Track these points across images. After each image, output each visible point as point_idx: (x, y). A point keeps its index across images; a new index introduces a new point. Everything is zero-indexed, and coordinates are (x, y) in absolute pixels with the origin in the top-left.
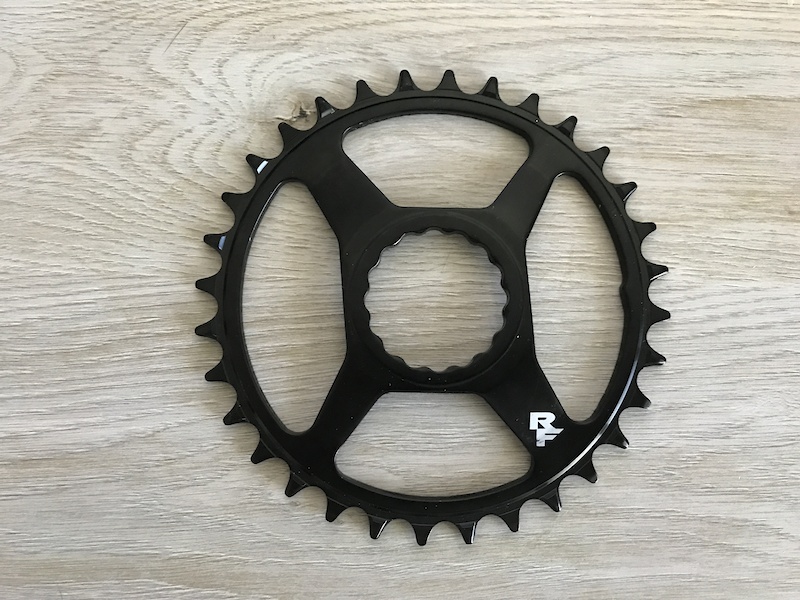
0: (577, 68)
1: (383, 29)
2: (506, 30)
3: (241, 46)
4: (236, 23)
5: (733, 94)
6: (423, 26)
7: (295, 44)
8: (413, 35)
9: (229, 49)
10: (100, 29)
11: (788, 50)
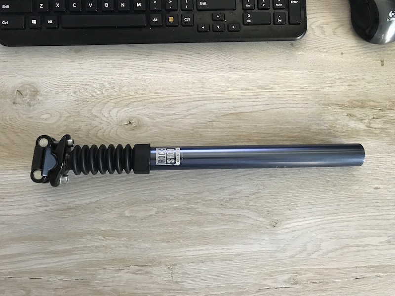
0: (196, 108)
1: (148, 101)
2: (179, 99)
3: (114, 107)
4: (112, 101)
5: (234, 112)
6: (158, 100)
7: (127, 106)
8: (156, 102)
9: (112, 107)
10: (80, 104)
11: (248, 100)
